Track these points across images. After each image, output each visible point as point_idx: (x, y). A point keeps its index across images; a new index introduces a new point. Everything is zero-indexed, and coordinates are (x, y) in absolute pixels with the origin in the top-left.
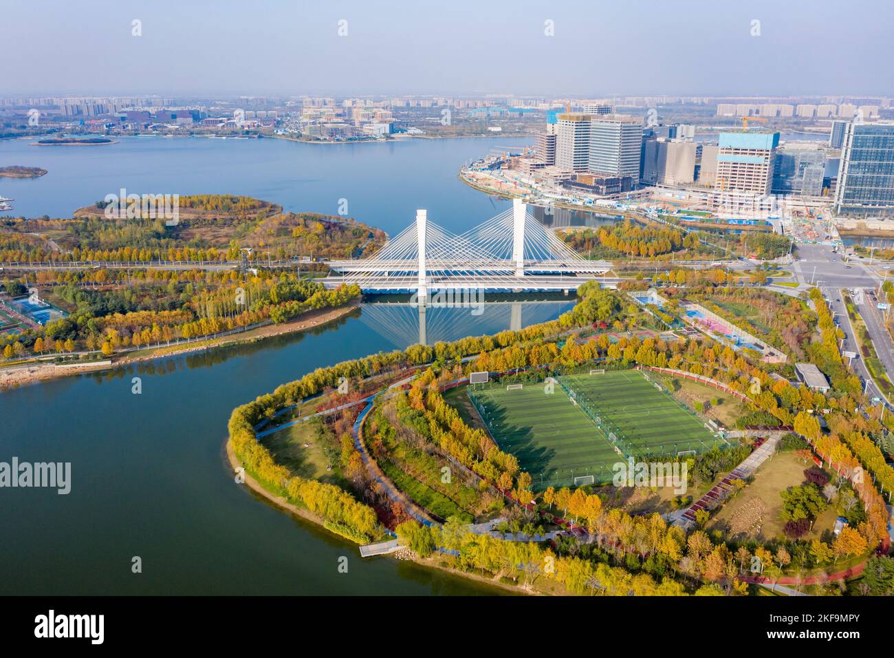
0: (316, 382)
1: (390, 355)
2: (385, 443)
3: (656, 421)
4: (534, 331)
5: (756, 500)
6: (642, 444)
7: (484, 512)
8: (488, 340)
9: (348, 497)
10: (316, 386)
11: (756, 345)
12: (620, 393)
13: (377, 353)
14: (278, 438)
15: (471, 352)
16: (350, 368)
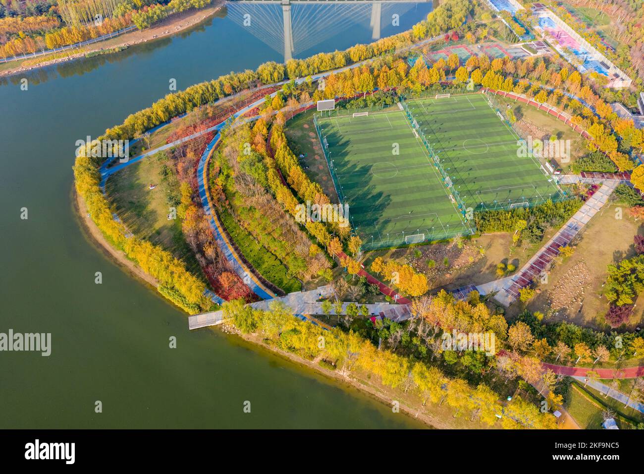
0: (167, 110)
1: (241, 76)
2: (224, 190)
3: (494, 160)
4: (386, 44)
5: (581, 265)
6: (477, 190)
7: (313, 277)
8: (339, 56)
9: (179, 265)
10: (167, 114)
11: (603, 63)
12: (461, 123)
13: (229, 74)
14: (125, 177)
15: (322, 69)
16: (201, 92)
